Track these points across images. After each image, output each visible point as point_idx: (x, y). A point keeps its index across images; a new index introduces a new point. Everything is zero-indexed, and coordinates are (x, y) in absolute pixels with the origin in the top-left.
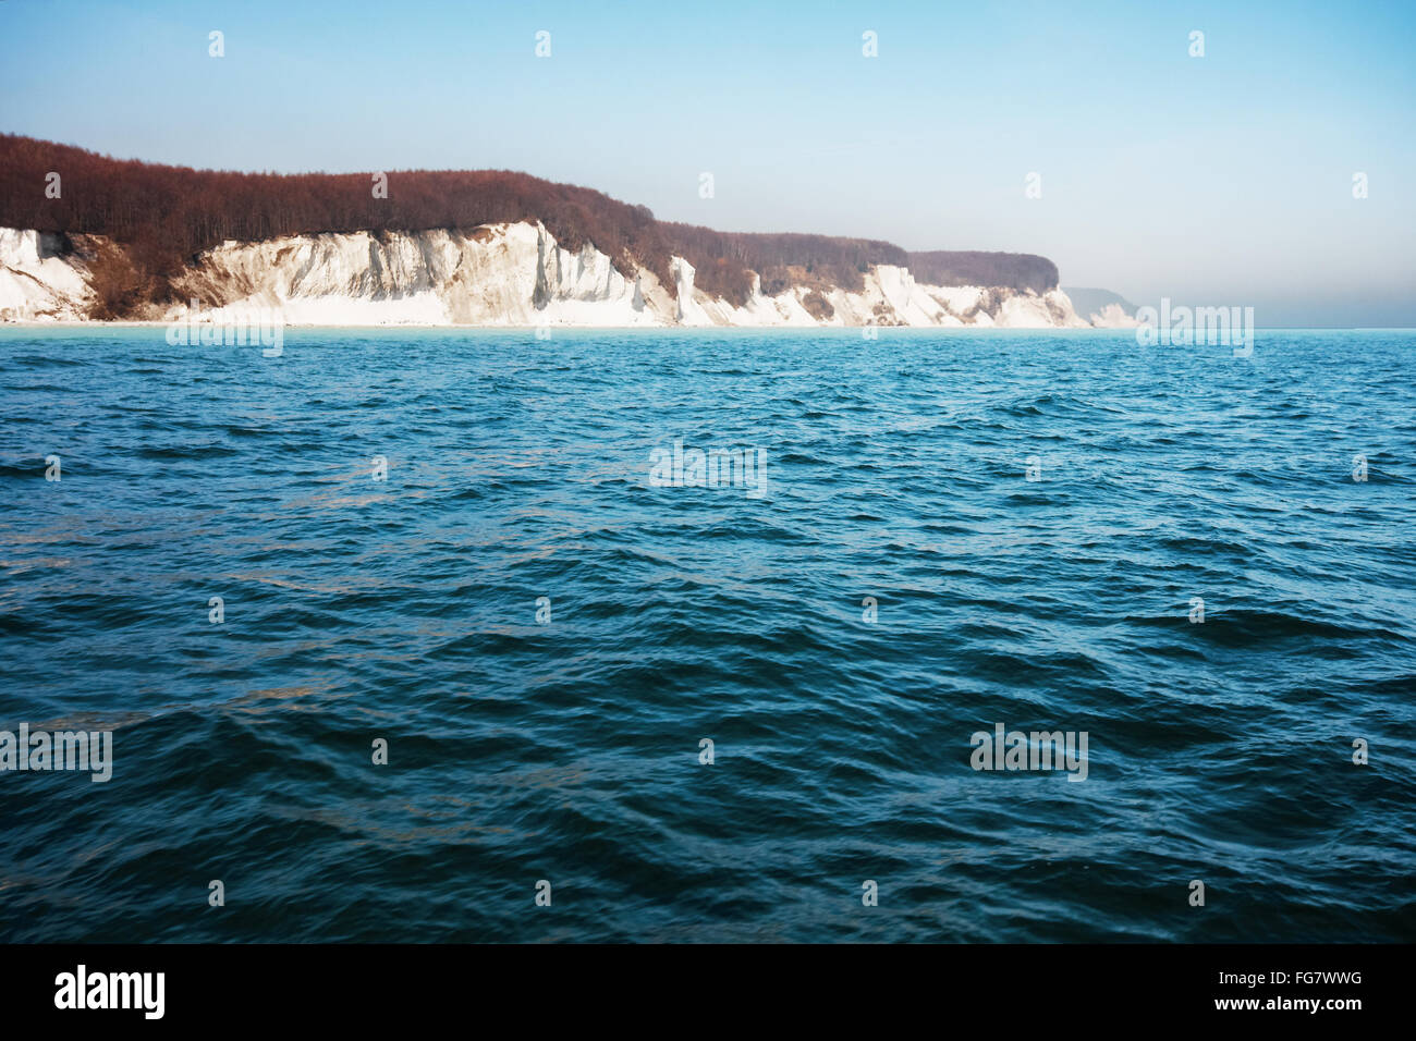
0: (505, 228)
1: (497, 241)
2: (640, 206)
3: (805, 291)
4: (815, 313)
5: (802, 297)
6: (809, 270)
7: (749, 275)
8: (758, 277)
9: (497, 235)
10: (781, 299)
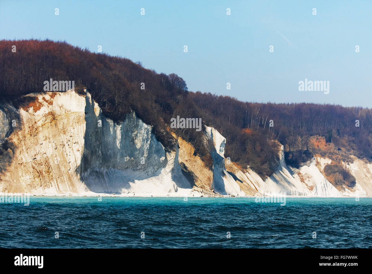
0: (52, 96)
1: (45, 110)
2: (173, 75)
3: (325, 161)
4: (336, 183)
5: (323, 167)
6: (328, 141)
7: (275, 146)
8: (282, 147)
9: (45, 103)
10: (304, 169)
